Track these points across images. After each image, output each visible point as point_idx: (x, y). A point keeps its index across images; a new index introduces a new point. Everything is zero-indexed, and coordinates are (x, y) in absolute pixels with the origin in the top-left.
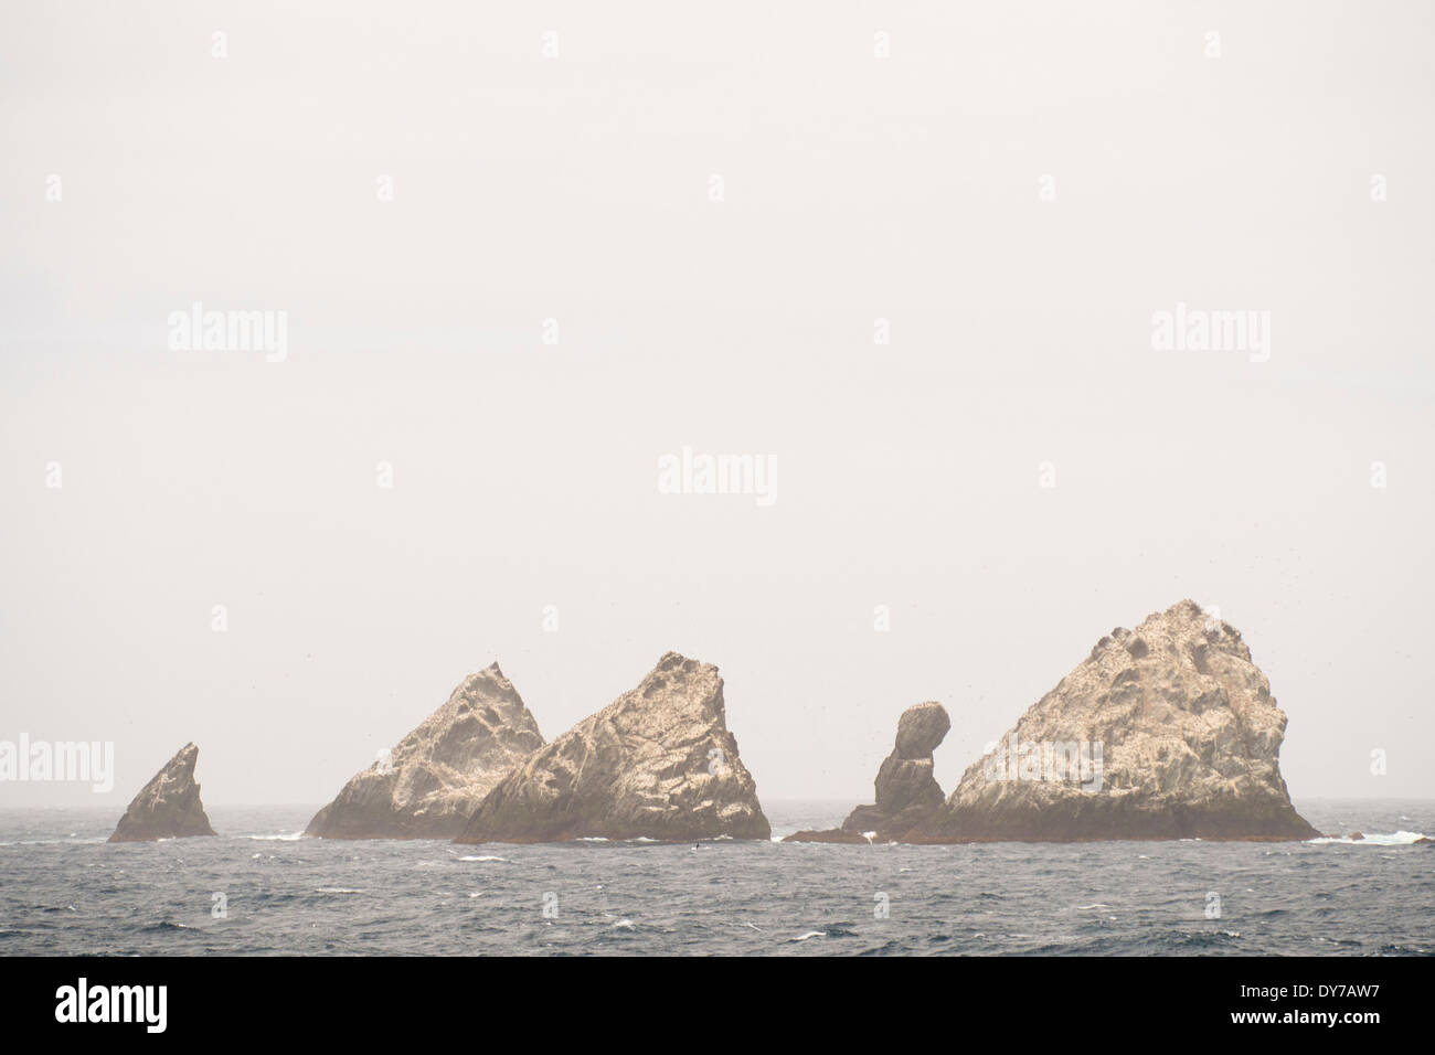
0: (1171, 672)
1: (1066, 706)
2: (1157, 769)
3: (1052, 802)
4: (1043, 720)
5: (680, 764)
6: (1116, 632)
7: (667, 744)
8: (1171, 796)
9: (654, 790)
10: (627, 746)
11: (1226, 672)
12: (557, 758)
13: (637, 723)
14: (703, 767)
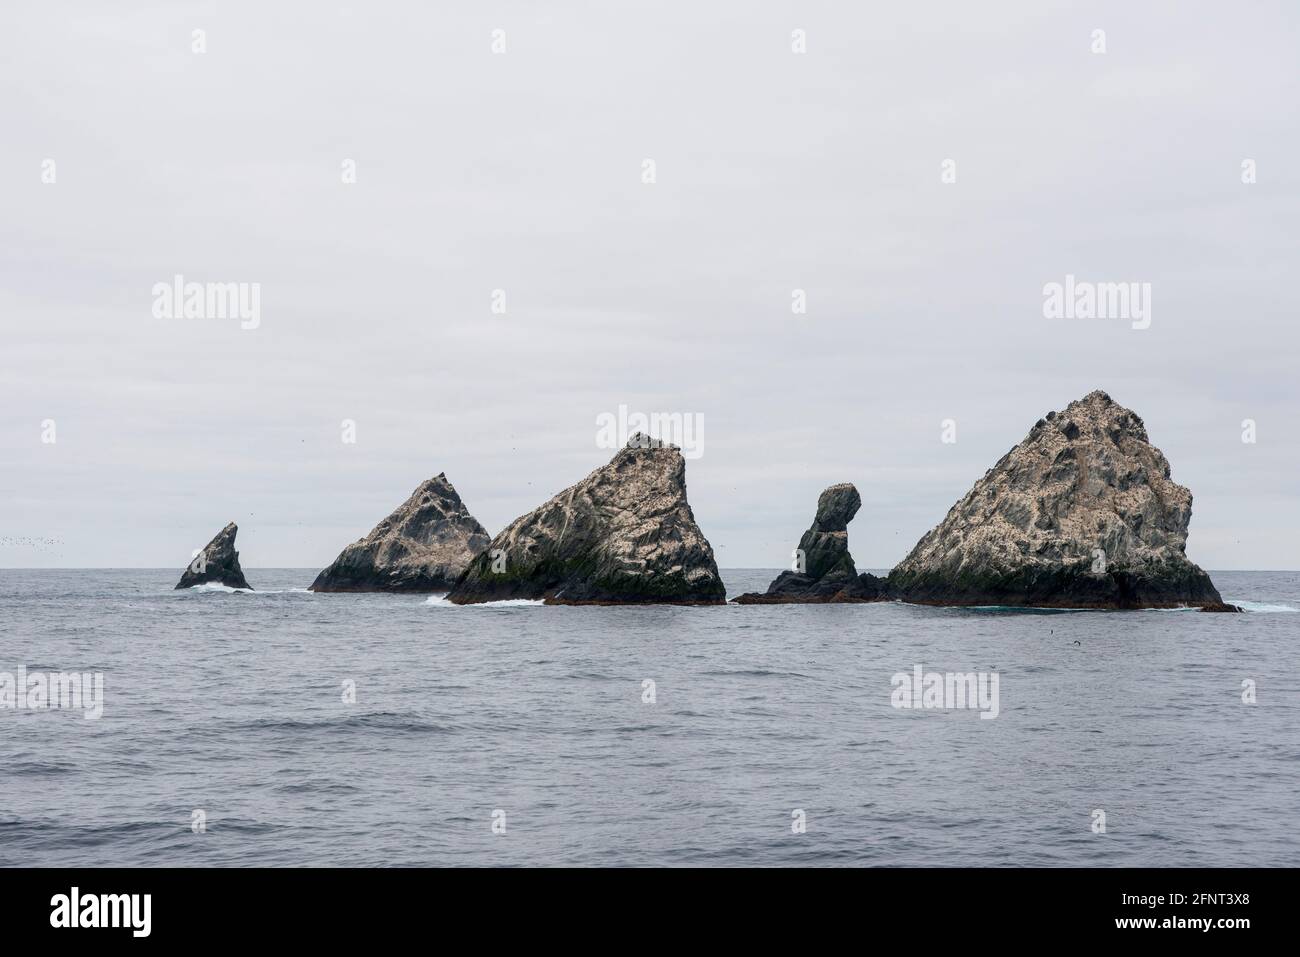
0: (1101, 452)
1: (1014, 481)
2: (1099, 540)
3: (1013, 570)
4: (994, 494)
5: (654, 531)
6: (1051, 416)
7: (641, 513)
9: (632, 555)
10: (604, 516)
12: (539, 526)
13: (612, 495)
14: (671, 537)
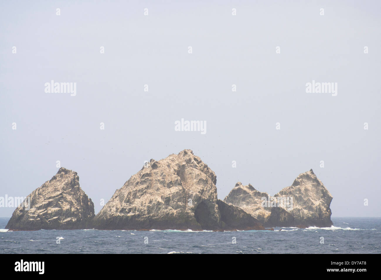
0: (162, 174)
2: (147, 207)
5: (46, 205)
8: (150, 216)
9: (34, 213)
11: (190, 174)
14: (57, 206)
